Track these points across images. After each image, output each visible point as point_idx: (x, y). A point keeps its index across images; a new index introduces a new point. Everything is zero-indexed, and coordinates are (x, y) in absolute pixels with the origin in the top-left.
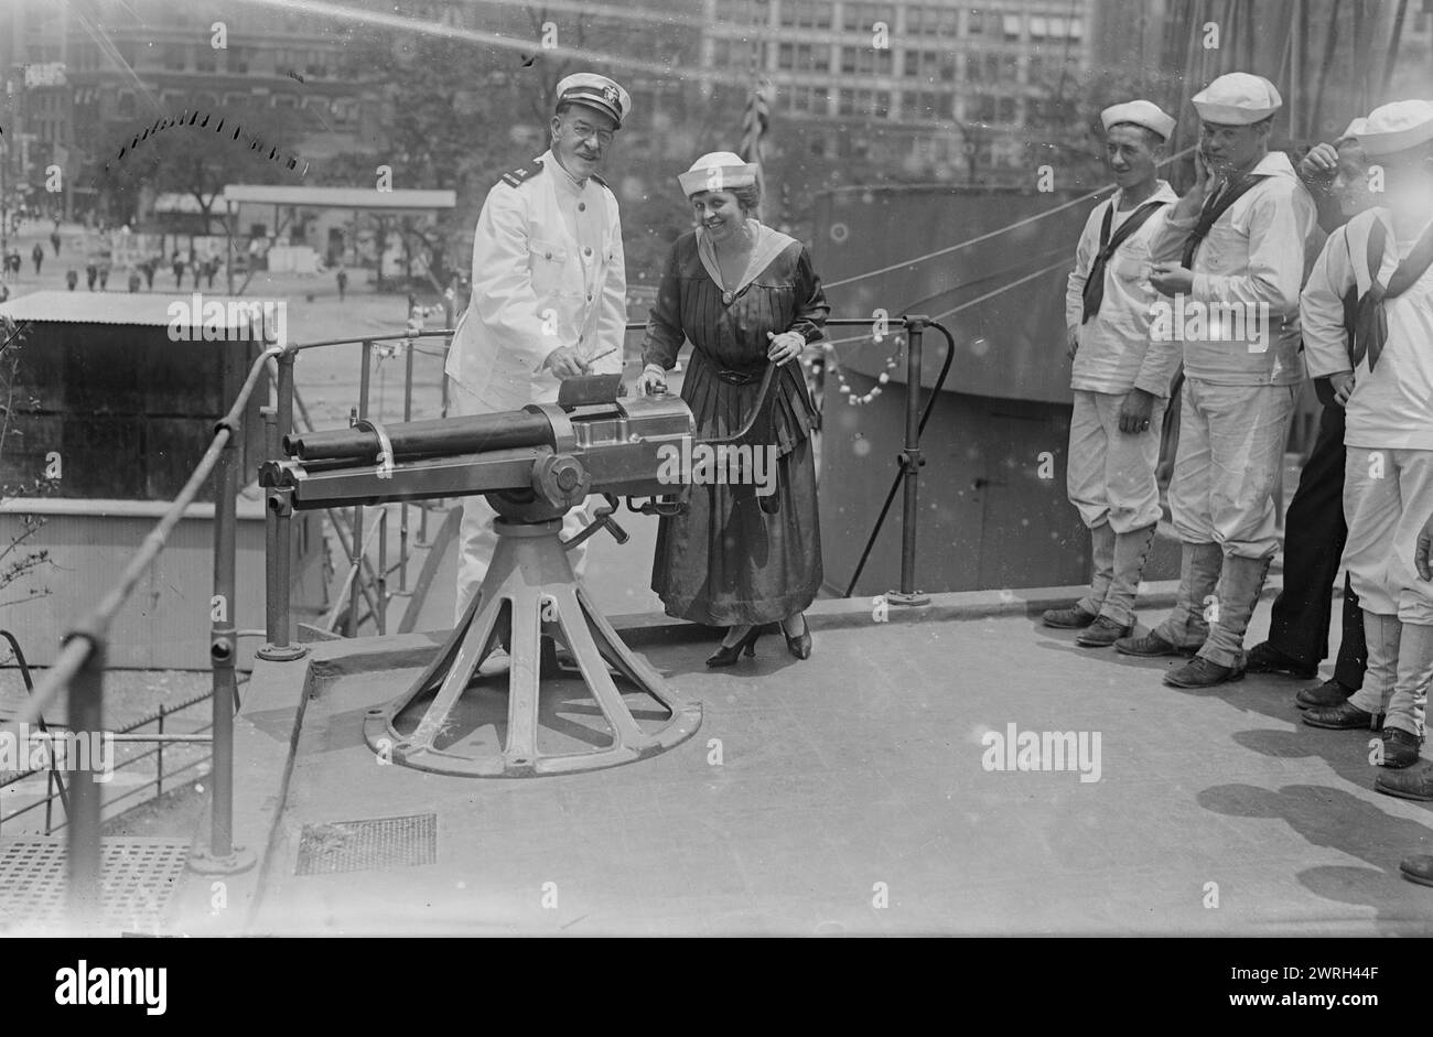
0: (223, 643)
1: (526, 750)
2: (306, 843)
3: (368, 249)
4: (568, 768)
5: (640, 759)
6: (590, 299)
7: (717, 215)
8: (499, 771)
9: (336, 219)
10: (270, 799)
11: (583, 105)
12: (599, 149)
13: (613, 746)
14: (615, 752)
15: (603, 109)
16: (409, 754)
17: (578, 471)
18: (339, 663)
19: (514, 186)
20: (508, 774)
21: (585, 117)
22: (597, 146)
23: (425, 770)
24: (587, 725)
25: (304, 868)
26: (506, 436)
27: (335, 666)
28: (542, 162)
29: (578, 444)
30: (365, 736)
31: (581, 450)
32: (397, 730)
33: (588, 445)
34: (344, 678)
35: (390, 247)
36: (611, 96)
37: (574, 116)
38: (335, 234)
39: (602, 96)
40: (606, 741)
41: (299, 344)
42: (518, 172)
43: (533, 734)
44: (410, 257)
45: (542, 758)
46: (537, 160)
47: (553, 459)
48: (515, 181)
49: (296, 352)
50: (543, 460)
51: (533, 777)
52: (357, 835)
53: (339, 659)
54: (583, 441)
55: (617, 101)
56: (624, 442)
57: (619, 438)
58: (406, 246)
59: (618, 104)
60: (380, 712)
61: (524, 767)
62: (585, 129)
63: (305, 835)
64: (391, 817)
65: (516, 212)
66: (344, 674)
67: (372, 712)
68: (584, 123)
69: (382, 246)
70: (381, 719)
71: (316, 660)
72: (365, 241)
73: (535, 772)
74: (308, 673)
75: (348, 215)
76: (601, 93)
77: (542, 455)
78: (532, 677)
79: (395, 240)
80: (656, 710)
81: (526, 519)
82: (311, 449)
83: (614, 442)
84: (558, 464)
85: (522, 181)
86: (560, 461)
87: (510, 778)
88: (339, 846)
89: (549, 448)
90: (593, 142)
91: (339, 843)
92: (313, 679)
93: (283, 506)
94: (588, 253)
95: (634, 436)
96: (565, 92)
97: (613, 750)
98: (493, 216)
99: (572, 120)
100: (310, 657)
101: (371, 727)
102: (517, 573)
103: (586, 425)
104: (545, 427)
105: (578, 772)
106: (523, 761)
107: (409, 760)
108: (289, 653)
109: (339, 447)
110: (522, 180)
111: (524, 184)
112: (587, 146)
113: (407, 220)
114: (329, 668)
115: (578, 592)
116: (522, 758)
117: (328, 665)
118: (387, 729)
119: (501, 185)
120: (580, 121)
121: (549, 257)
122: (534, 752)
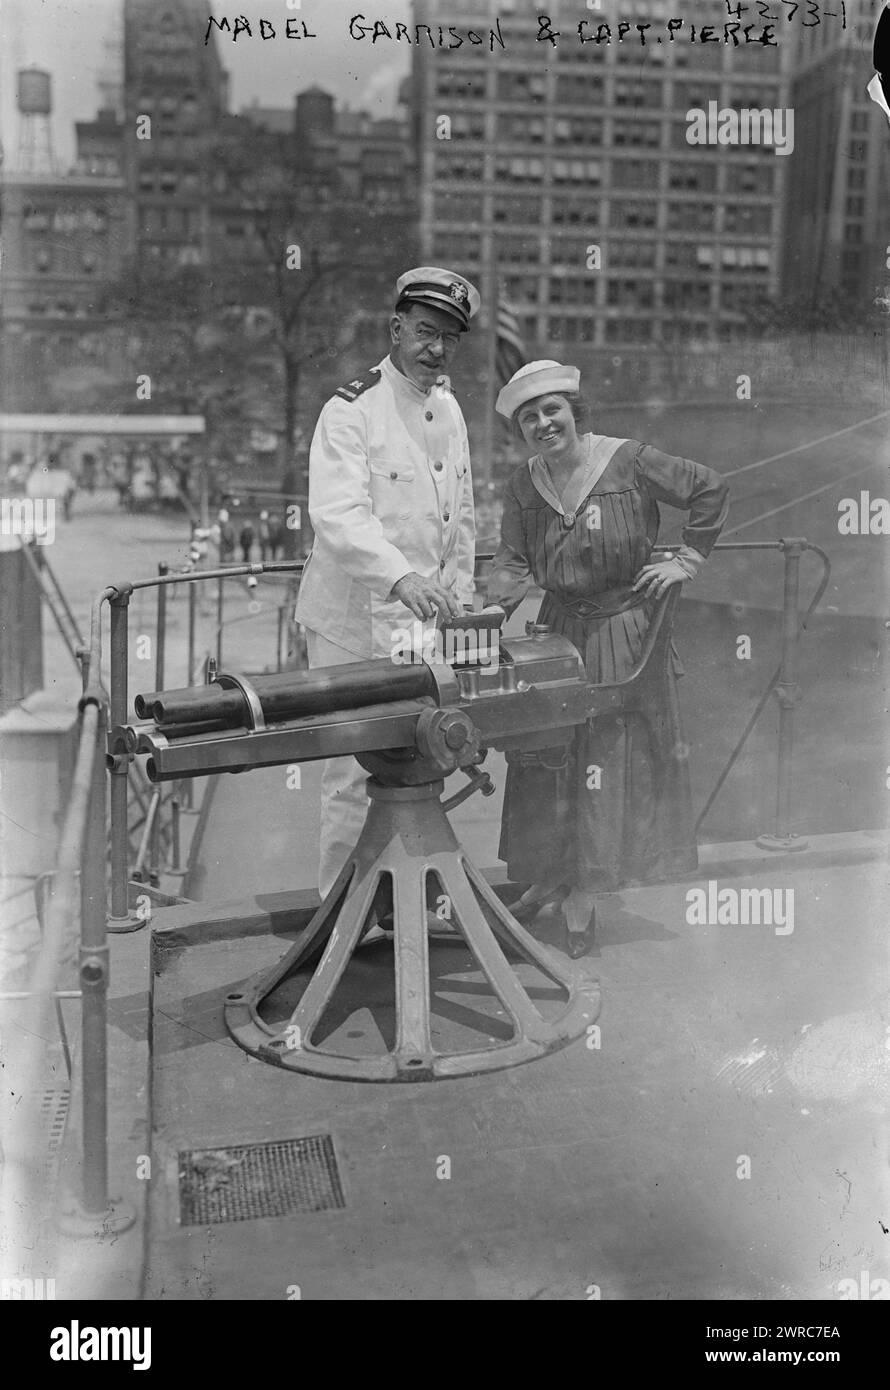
0: (93, 962)
1: (419, 1047)
2: (185, 1177)
3: (120, 474)
4: (470, 1068)
5: (547, 1054)
6: (447, 518)
7: (554, 423)
8: (391, 1074)
9: (89, 446)
10: (138, 1122)
11: (426, 305)
12: (444, 355)
13: (514, 1040)
14: (518, 1046)
15: (448, 309)
16: (285, 1054)
17: (468, 728)
18: (184, 932)
19: (350, 400)
20: (402, 1078)
21: (428, 318)
22: (442, 352)
23: (305, 1072)
24: (475, 1009)
25: (190, 1215)
26: (382, 689)
27: (180, 936)
28: (379, 371)
29: (463, 695)
30: (228, 1028)
31: (468, 701)
32: (261, 1017)
33: (474, 696)
34: (189, 950)
35: (139, 469)
36: (458, 294)
37: (416, 317)
38: (88, 459)
39: (449, 295)
40: (506, 1032)
41: (133, 583)
42: (353, 384)
43: (426, 1028)
44: (158, 478)
45: (439, 1057)
46: (374, 370)
47: (440, 714)
48: (350, 394)
49: (131, 593)
50: (428, 716)
51: (430, 1080)
52: (243, 1163)
53: (183, 929)
54: (468, 691)
55: (465, 299)
56: (512, 691)
57: (506, 687)
58: (155, 468)
59: (466, 303)
60: (240, 997)
61: (421, 1070)
62: (428, 331)
63: (182, 1168)
64: (278, 1139)
65: (352, 428)
66: (190, 944)
67: (231, 997)
68: (428, 326)
69: (131, 469)
70: (242, 1005)
71: (158, 930)
72: (115, 465)
73: (433, 1075)
74: (152, 946)
75: (100, 442)
76: (448, 290)
77: (426, 709)
78: (420, 962)
79: (143, 463)
80: (549, 987)
81: (405, 781)
82: (172, 712)
83: (501, 691)
84: (445, 720)
85: (358, 395)
86: (448, 716)
87: (405, 1082)
88: (225, 1183)
89: (431, 700)
90: (438, 348)
91: (225, 1178)
92: (155, 953)
93: (120, 763)
94: (439, 468)
95: (521, 683)
96: (405, 289)
97: (515, 1044)
98: (331, 435)
99: (414, 322)
100: (152, 926)
101: (235, 1016)
102: (396, 842)
103: (471, 672)
104: (425, 675)
105: (483, 1072)
106: (419, 1062)
107: (285, 1060)
108: (129, 924)
109: (202, 708)
110: (359, 392)
111: (361, 397)
112: (431, 353)
113: (156, 446)
114: (173, 939)
115: (463, 860)
116: (416, 1058)
117: (172, 935)
118: (252, 1018)
119: (335, 399)
120: (423, 323)
121: (394, 477)
122: (428, 1050)
